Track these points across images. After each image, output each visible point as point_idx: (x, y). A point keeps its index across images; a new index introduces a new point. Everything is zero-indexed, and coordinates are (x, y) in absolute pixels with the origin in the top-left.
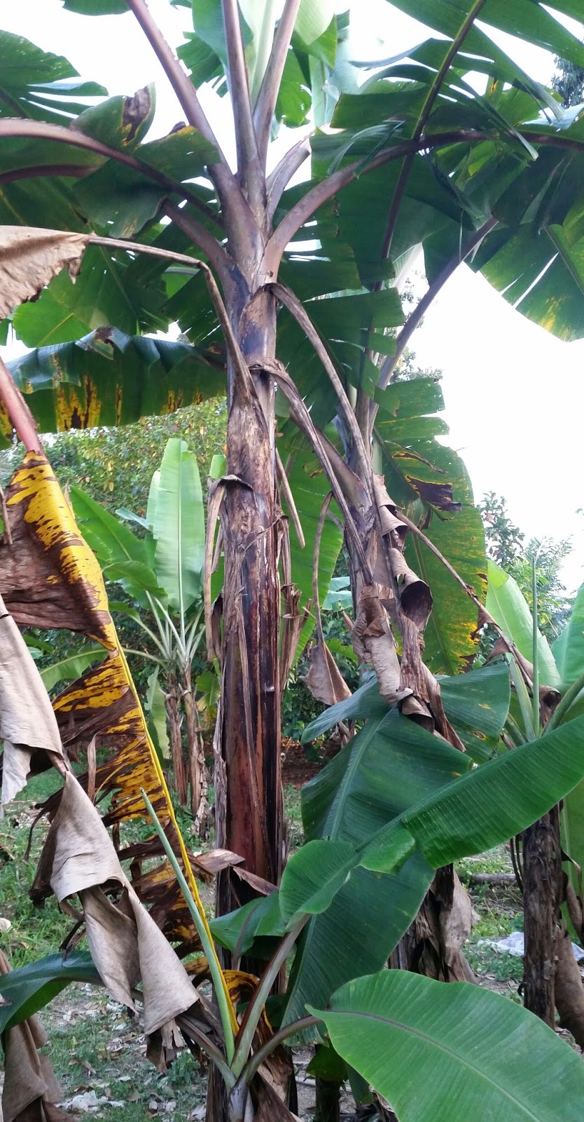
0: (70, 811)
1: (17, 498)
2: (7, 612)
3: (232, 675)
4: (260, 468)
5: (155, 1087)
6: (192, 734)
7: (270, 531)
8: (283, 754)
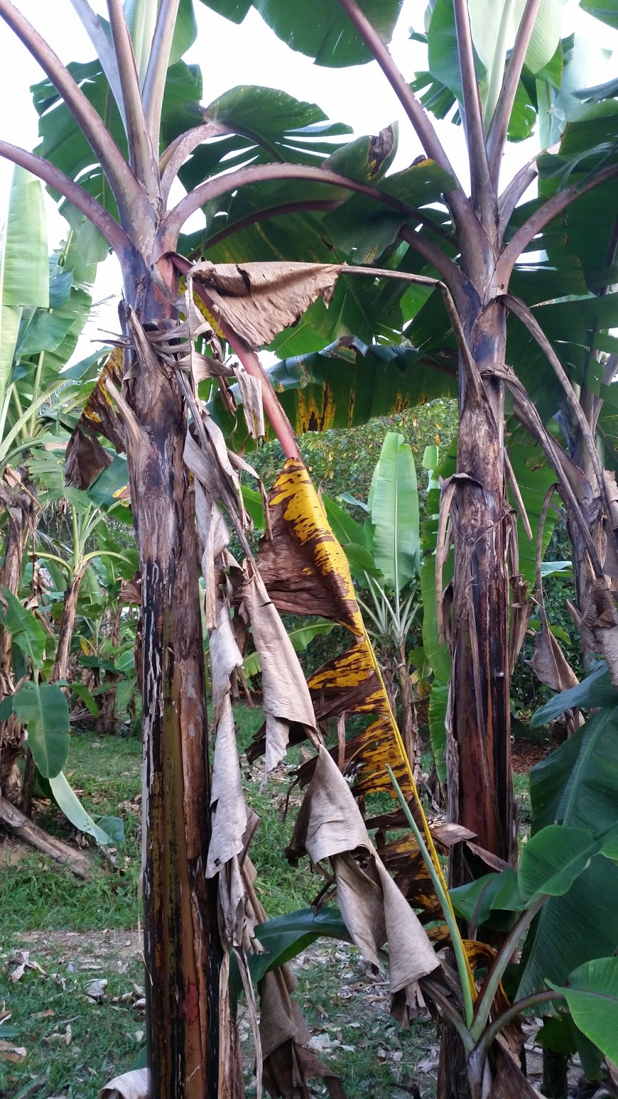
0: (323, 781)
1: (278, 500)
2: (269, 600)
3: (462, 659)
4: (490, 467)
5: (382, 1036)
6: (406, 705)
7: (499, 524)
8: (512, 737)
